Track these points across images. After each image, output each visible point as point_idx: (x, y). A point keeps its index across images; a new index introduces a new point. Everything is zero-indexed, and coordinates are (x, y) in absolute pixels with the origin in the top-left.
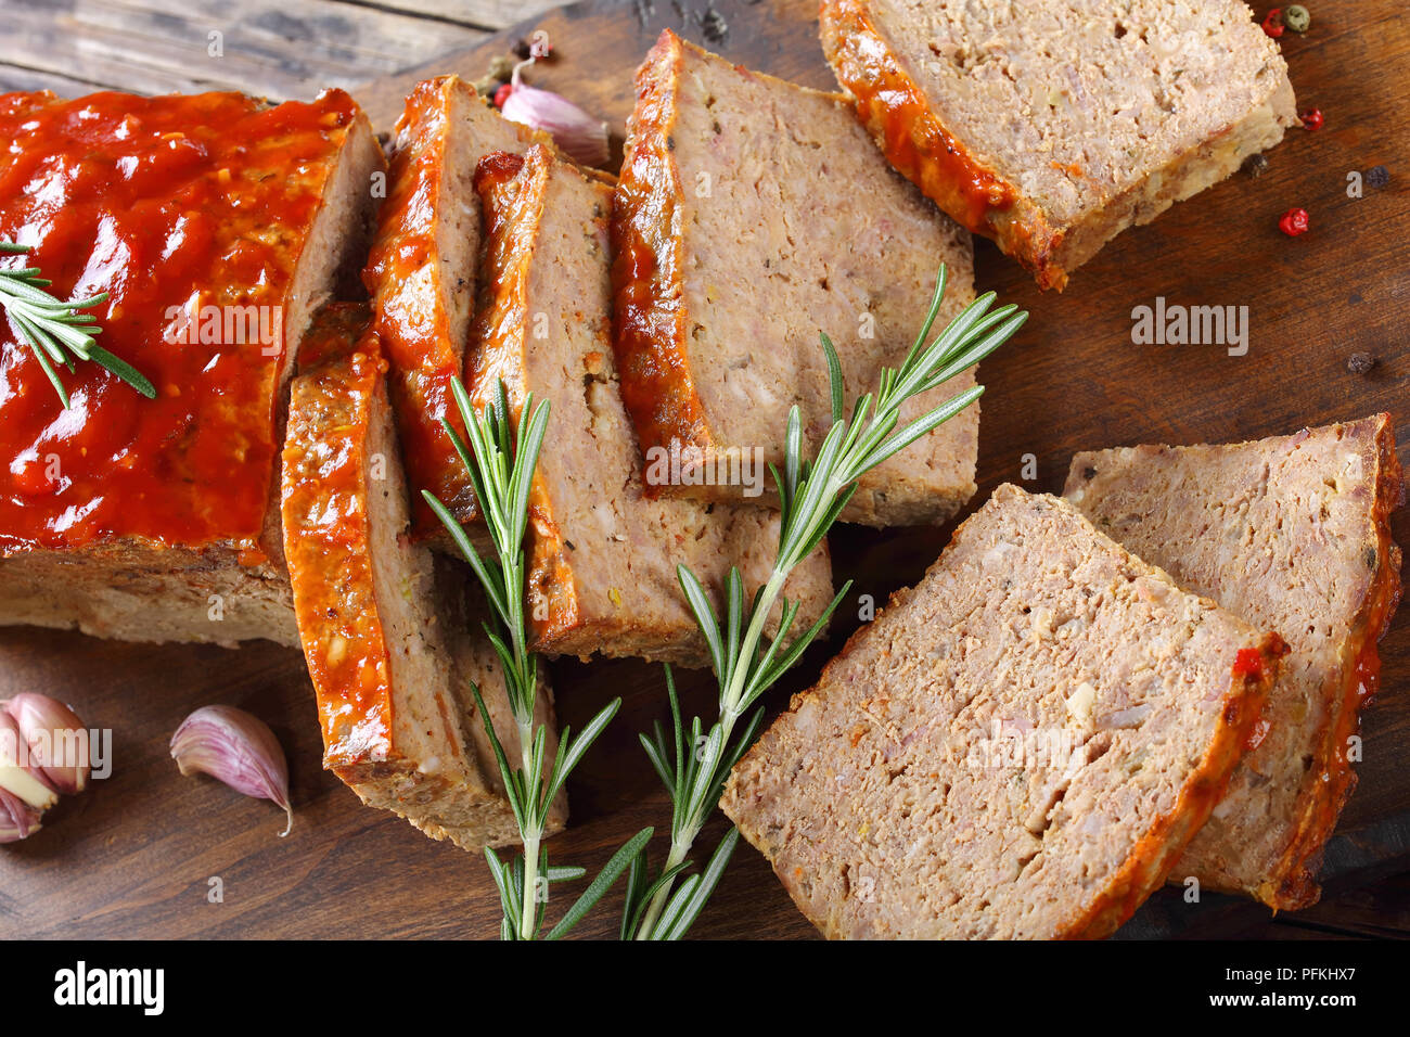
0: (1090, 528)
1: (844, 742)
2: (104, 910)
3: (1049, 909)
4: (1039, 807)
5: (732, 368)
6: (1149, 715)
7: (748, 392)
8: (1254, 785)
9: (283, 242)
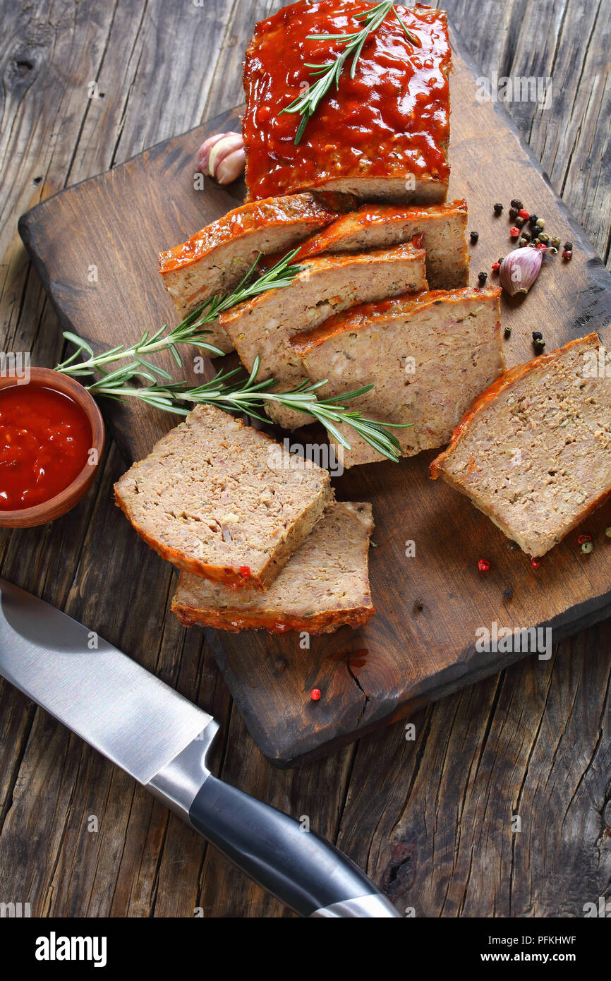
0: (307, 506)
1: (222, 441)
2: (176, 208)
3: (153, 525)
4: (192, 514)
5: (344, 353)
6: (229, 543)
7: (337, 362)
8: (216, 591)
9: (362, 169)
